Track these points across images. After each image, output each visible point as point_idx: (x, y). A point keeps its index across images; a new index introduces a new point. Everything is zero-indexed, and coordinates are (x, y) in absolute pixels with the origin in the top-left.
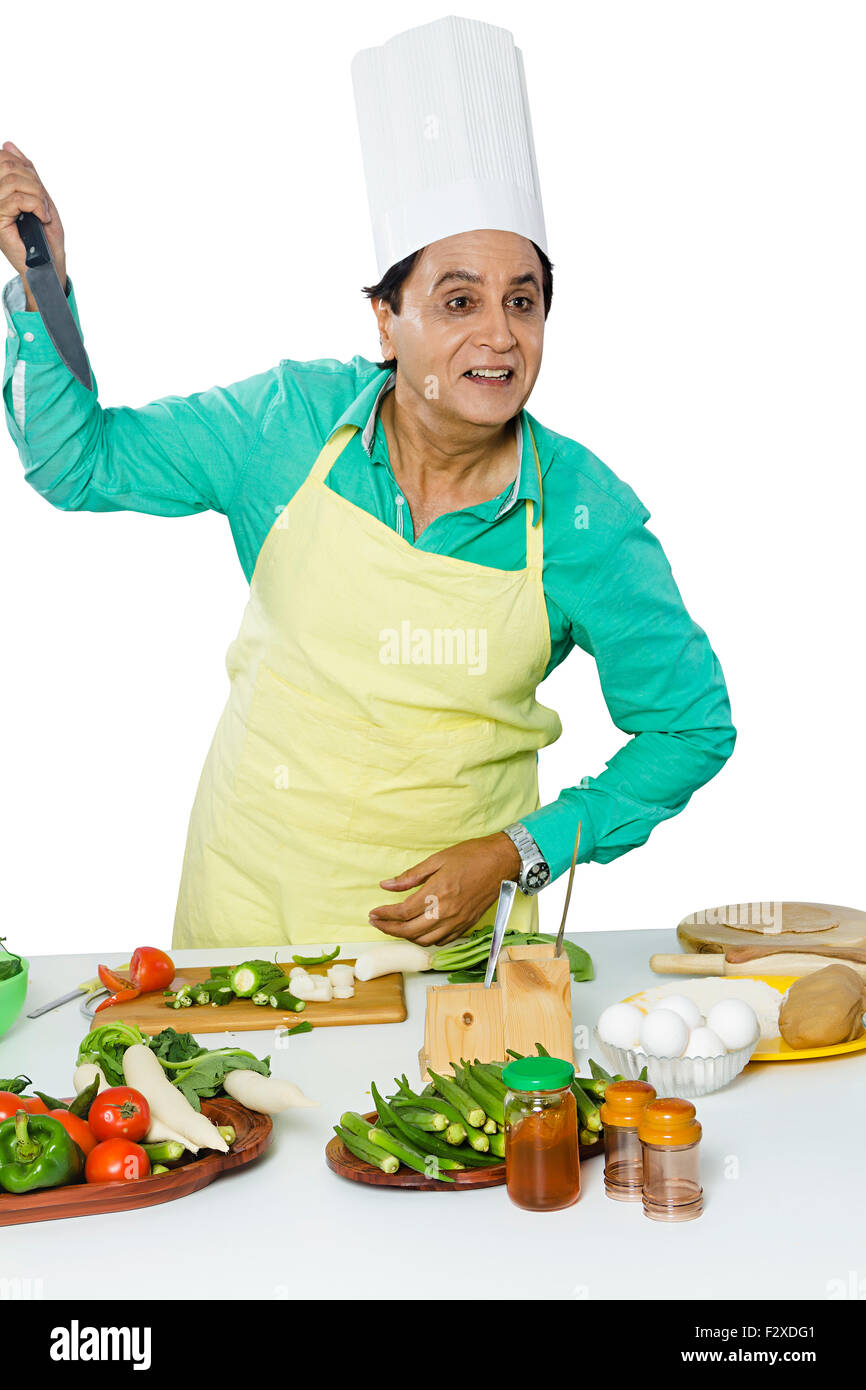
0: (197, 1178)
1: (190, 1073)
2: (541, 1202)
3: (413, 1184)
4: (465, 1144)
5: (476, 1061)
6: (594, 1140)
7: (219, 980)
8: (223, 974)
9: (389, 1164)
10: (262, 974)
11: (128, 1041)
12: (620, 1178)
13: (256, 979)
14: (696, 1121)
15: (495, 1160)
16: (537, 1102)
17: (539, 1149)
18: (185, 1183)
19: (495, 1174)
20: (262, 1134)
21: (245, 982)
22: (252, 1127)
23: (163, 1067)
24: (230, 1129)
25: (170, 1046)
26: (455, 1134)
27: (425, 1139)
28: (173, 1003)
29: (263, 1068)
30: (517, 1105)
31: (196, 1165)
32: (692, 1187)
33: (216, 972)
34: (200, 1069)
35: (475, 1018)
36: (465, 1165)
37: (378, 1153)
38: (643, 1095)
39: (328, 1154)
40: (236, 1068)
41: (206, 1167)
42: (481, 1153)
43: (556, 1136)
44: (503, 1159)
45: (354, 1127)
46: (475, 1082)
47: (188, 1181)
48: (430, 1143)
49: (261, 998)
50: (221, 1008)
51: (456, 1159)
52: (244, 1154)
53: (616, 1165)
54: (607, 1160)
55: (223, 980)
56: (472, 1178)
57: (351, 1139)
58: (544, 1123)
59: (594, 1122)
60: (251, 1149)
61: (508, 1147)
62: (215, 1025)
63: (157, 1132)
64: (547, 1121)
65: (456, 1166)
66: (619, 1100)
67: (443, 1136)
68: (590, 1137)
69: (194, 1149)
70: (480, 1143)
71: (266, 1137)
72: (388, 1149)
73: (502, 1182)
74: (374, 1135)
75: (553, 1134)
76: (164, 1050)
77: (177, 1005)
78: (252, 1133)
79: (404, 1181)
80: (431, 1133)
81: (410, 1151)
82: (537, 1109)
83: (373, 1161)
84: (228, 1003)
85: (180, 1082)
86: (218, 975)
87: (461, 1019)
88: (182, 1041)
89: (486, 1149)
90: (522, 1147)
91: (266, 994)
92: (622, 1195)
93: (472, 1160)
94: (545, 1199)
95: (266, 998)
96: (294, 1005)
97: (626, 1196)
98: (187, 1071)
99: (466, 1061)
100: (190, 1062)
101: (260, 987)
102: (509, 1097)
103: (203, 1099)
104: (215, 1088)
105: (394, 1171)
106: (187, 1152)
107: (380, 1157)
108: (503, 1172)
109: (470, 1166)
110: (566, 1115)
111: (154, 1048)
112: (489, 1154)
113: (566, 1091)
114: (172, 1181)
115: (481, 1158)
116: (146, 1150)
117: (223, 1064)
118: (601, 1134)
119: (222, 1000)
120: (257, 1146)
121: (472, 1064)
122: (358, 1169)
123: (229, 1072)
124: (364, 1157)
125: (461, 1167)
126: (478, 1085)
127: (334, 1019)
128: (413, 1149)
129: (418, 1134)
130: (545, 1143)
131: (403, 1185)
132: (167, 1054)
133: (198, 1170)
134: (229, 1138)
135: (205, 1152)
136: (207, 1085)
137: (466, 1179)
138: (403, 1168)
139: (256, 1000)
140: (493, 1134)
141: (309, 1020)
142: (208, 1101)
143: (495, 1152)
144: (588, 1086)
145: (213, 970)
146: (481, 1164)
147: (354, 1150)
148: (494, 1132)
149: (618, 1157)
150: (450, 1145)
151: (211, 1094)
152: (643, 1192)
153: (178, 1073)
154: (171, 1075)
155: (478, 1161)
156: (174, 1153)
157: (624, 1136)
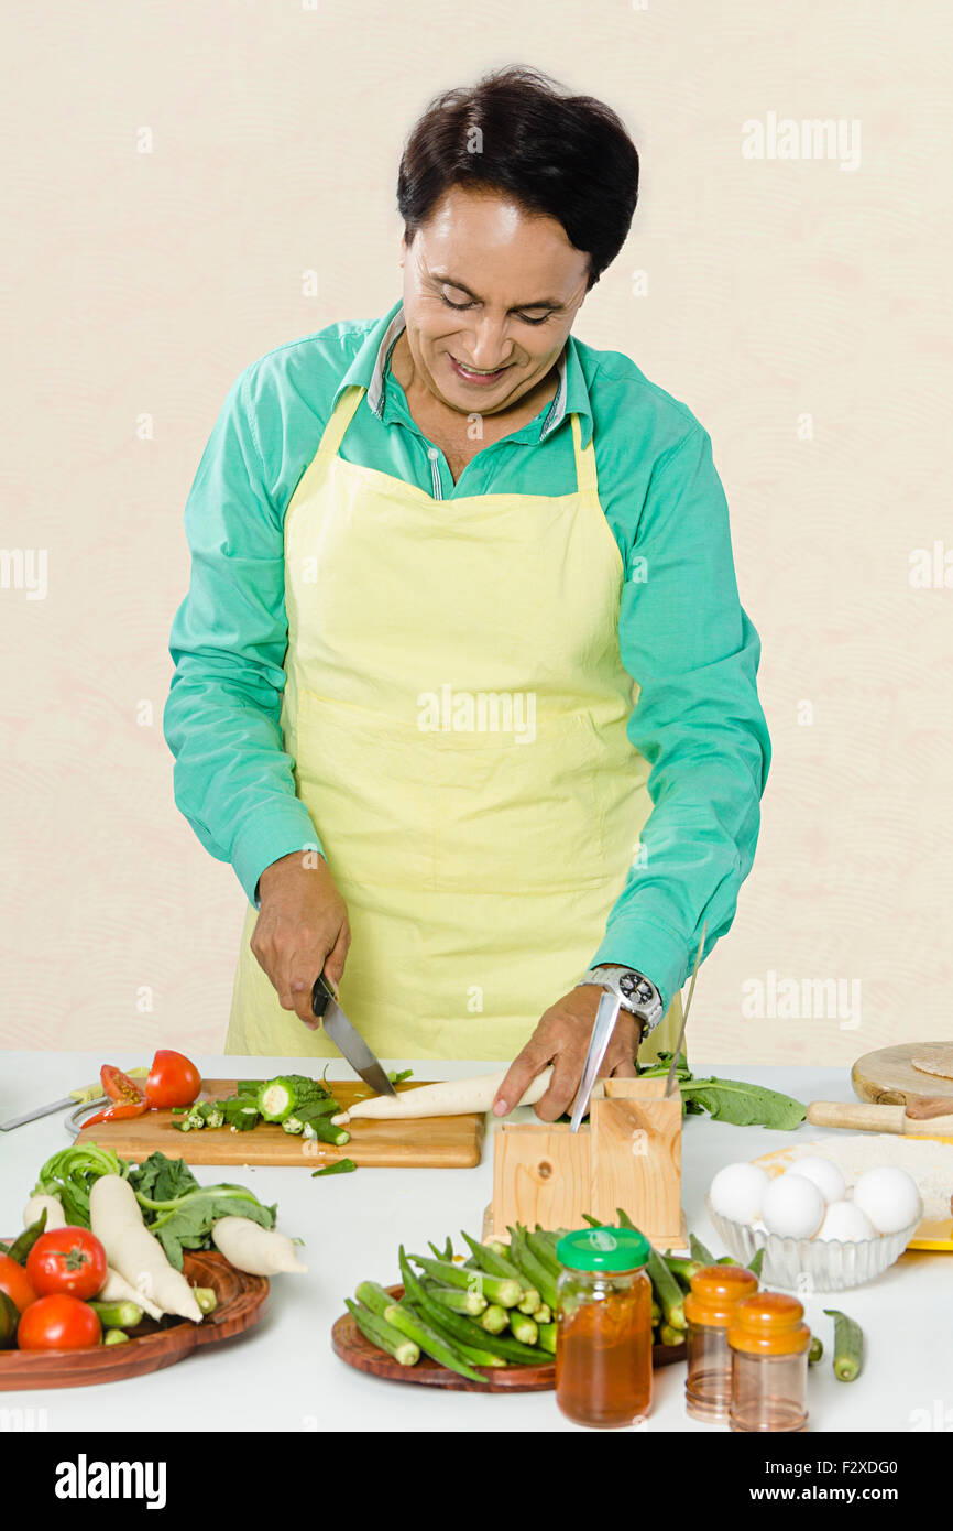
0: (158, 1353)
1: (173, 1215)
2: (598, 1416)
3: (436, 1381)
4: (507, 1333)
5: (538, 1227)
6: (679, 1340)
7: (246, 1096)
8: (251, 1089)
9: (405, 1353)
10: (299, 1094)
11: (102, 1170)
12: (703, 1393)
13: (291, 1099)
14: (803, 1325)
15: (546, 1356)
16: (599, 1286)
17: (598, 1347)
18: (143, 1359)
19: (542, 1375)
20: (252, 1301)
21: (276, 1102)
22: (242, 1291)
23: (143, 1207)
24: (209, 1293)
25: (157, 1177)
26: (494, 1320)
27: (455, 1323)
28: (181, 1124)
29: (267, 1218)
30: (573, 1288)
31: (158, 1336)
32: (795, 1409)
33: (244, 1087)
34: (185, 1211)
35: (555, 1168)
36: (508, 1361)
37: (394, 1337)
38: (740, 1286)
39: (334, 1333)
40: (228, 1214)
41: (172, 1339)
42: (527, 1345)
43: (621, 1334)
44: (553, 1355)
45: (371, 1301)
46: (529, 1254)
47: (149, 1356)
48: (461, 1329)
49: (293, 1124)
50: (241, 1134)
51: (495, 1352)
52: (224, 1327)
53: (700, 1376)
54: (690, 1368)
55: (251, 1098)
56: (512, 1378)
57: (365, 1318)
58: (606, 1314)
59: (677, 1317)
60: (234, 1321)
61: (560, 1342)
62: (230, 1155)
63: (114, 1289)
64: (611, 1313)
65: (495, 1362)
66: (708, 1290)
67: (479, 1320)
68: (673, 1336)
69: (157, 1314)
70: (525, 1332)
71: (257, 1307)
72: (408, 1333)
73: (551, 1386)
74: (393, 1313)
75: (618, 1329)
76: (147, 1183)
77: (186, 1126)
78: (240, 1300)
79: (424, 1375)
80: (465, 1316)
81: (436, 1337)
82: (599, 1296)
83: (386, 1347)
84: (252, 1129)
85: (160, 1227)
86: (246, 1090)
87: (536, 1170)
88: (172, 1170)
89: (533, 1341)
90: (577, 1344)
91: (299, 1119)
92: (706, 1414)
93: (515, 1354)
94: (604, 1412)
95: (299, 1124)
96: (334, 1136)
97: (712, 1415)
98: (170, 1214)
99: (522, 1225)
100: (176, 1202)
101: (295, 1111)
102: (565, 1277)
103: (186, 1251)
104: (202, 1237)
105: (411, 1362)
106: (146, 1317)
107: (395, 1342)
108: (552, 1374)
109: (513, 1363)
110: (637, 1303)
111: (135, 1182)
112: (537, 1347)
113: (638, 1274)
114: (127, 1354)
115: (529, 1352)
116: (98, 1313)
117: (214, 1207)
118: (685, 1332)
119: (244, 1123)
120: (244, 1317)
121: (532, 1230)
122: (368, 1357)
123: (220, 1218)
124: (377, 1341)
125: (502, 1364)
126: (532, 1258)
127: (384, 1158)
128: (440, 1335)
129: (447, 1315)
130: (606, 1340)
131: (423, 1381)
132: (153, 1188)
133: (162, 1343)
134: (206, 1305)
135: (172, 1320)
136: (191, 1232)
137: (505, 1379)
138: (424, 1359)
139: (286, 1126)
140: (544, 1324)
141: (352, 1157)
142: (194, 1255)
143: (544, 1346)
144: (678, 1269)
145: (240, 1083)
146: (529, 1361)
147: (366, 1332)
148: (548, 1320)
149: (705, 1365)
150: (487, 1333)
151: (196, 1244)
152: (730, 1413)
153: (158, 1215)
154: (149, 1217)
155: (523, 1356)
156: (129, 1317)
157: (713, 1337)
